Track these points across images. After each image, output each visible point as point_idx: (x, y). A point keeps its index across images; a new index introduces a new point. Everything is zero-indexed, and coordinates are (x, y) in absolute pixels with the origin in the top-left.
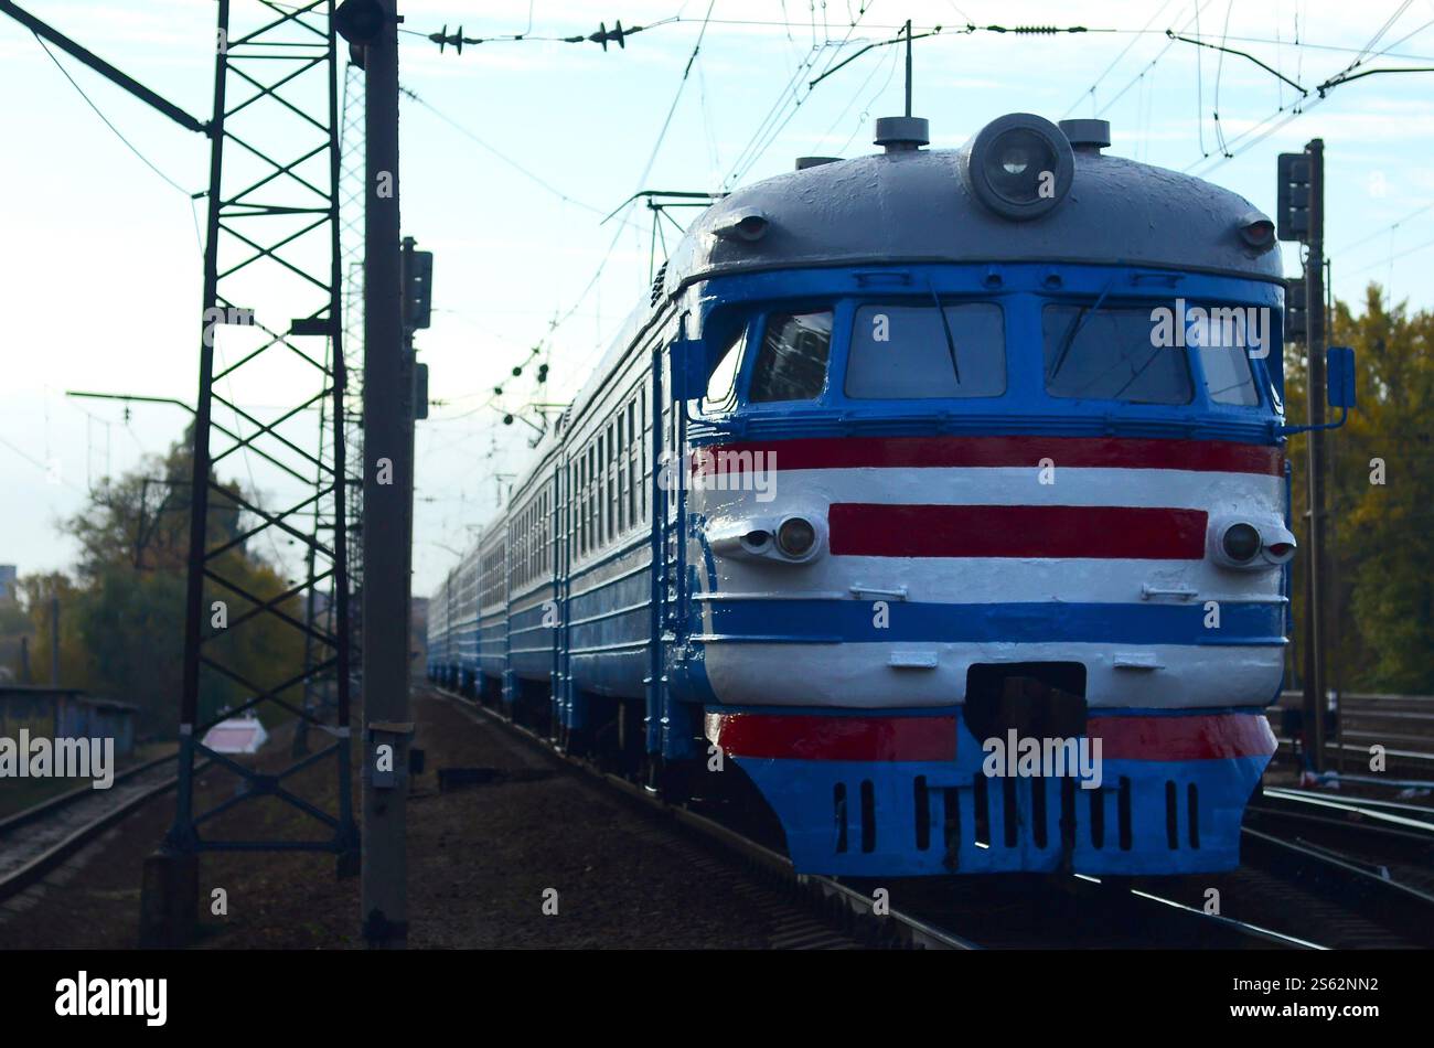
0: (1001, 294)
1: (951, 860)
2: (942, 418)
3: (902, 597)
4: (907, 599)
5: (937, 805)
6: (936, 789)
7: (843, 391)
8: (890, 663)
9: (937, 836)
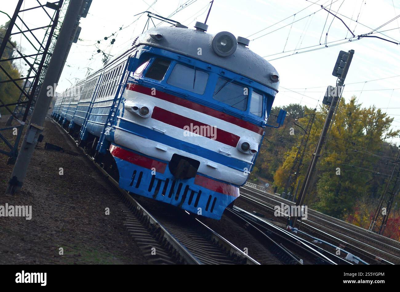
0: (210, 72)
1: (155, 196)
2: (187, 95)
3: (164, 133)
4: (165, 134)
5: (156, 183)
6: (157, 179)
7: (167, 81)
8: (156, 147)
9: (153, 190)
